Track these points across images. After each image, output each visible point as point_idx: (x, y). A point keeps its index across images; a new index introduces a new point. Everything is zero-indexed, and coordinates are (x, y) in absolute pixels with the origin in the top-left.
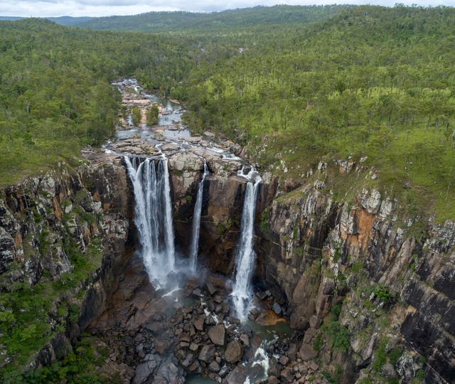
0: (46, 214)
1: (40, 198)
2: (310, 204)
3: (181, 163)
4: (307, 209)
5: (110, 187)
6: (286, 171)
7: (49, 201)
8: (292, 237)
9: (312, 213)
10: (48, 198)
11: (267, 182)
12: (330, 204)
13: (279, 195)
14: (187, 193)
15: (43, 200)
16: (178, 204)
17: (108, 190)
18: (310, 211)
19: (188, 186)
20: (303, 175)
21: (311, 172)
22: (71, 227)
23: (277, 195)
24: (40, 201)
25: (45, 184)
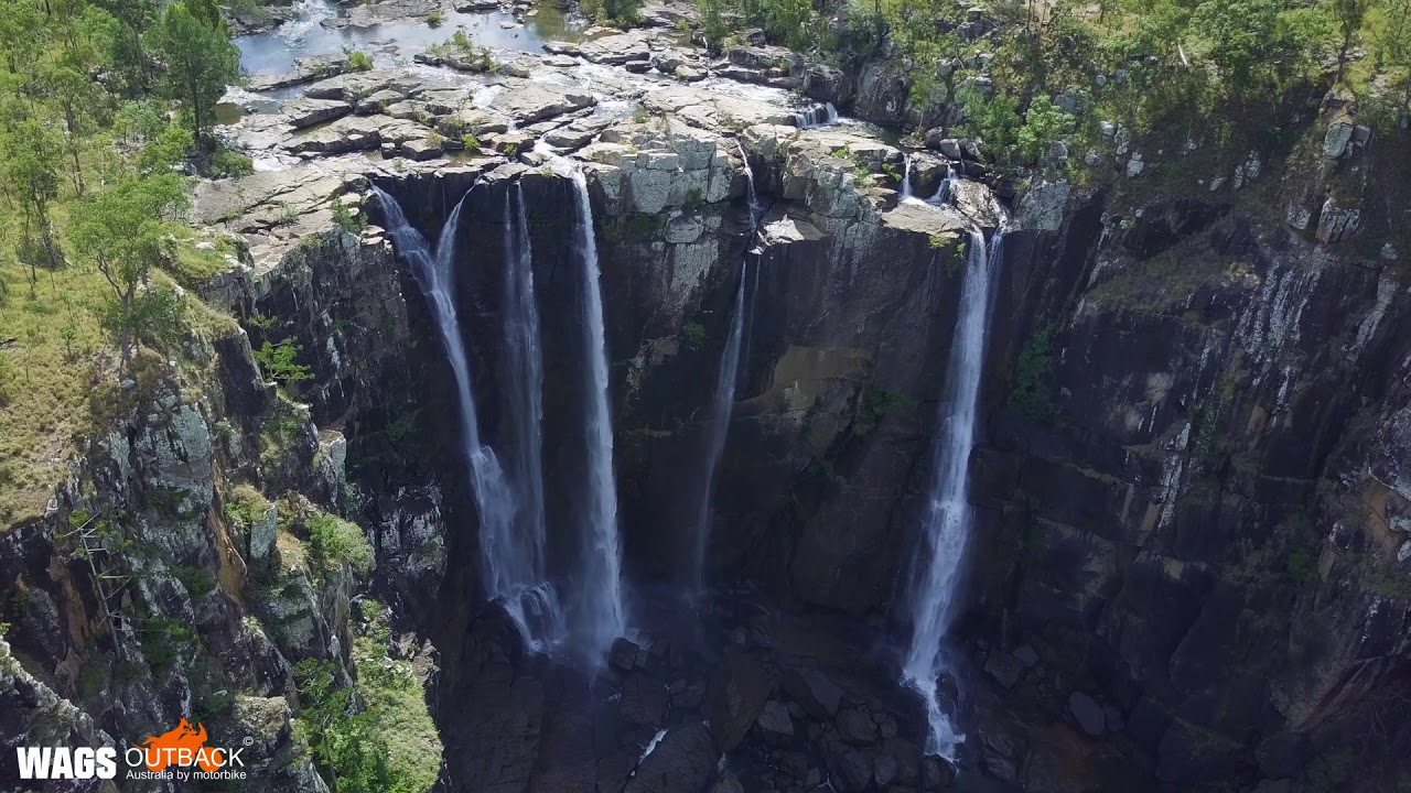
0: (187, 606)
1: (148, 534)
2: (1278, 308)
3: (652, 177)
4: (1266, 328)
5: (337, 343)
6: (1135, 166)
7: (191, 531)
8: (1184, 443)
9: (1287, 341)
10: (184, 517)
11: (1049, 224)
12: (1384, 300)
13: (1105, 276)
14: (690, 314)
15: (164, 536)
16: (639, 361)
17: (335, 358)
18: (1277, 335)
19: (694, 282)
20: (1216, 184)
21: (1254, 166)
22: (291, 619)
23: (1095, 273)
24: (151, 551)
25: (163, 448)
